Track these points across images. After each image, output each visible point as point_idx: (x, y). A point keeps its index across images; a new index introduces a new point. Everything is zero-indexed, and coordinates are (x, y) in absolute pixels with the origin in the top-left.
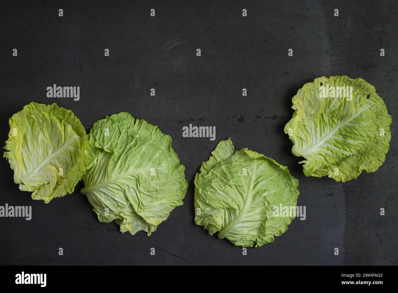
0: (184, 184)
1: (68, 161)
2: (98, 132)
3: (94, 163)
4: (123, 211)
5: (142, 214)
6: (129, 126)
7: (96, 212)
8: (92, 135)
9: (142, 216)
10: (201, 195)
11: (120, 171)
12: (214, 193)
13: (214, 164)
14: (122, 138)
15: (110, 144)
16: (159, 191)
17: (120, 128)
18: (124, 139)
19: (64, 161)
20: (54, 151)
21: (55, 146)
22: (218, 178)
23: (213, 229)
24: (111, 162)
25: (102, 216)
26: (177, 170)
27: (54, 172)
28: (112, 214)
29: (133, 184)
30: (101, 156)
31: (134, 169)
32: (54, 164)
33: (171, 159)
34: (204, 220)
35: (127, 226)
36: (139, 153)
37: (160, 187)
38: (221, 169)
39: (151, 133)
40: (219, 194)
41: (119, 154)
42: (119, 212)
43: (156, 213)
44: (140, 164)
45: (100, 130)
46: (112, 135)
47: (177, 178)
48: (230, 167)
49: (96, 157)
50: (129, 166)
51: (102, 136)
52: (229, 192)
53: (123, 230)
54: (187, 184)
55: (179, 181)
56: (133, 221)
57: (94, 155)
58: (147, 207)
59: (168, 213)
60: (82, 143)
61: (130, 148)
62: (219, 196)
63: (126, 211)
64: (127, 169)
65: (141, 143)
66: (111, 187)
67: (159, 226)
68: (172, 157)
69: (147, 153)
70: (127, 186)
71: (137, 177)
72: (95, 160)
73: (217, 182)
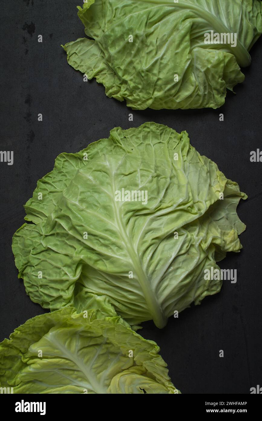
0: (148, 130)
1: (101, 353)
2: (46, 292)
3: (105, 301)
4: (198, 243)
5: (204, 206)
6: (37, 235)
7: (201, 299)
8: (52, 305)
9: (208, 206)
10: (166, 92)
11: (116, 248)
12: (162, 66)
13: (109, 74)
14: (56, 245)
15: (66, 270)
16: (158, 172)
17: (39, 251)
18: (58, 243)
19: (102, 359)
20: (84, 378)
21: (74, 376)
22: (134, 60)
23: (233, 71)
24: (101, 266)
25: (209, 286)
26: (121, 143)
27: (123, 379)
28: (204, 265)
29: (144, 223)
30: (90, 288)
31: (114, 220)
32: (107, 379)
33: (100, 154)
34: (216, 89)
35: (228, 238)
36: (82, 210)
37: (150, 170)
38: (116, 56)
39: (51, 192)
40: (165, 57)
41: (85, 251)
42: (200, 251)
43: (202, 181)
44: (105, 208)
45: (41, 290)
46: (50, 266)
47: (137, 143)
48: (112, 38)
49: (92, 297)
50: (107, 230)
51: (53, 285)
52: (160, 37)
53: (235, 247)
54: (148, 124)
55: (141, 139)
56: (219, 226)
57: (89, 302)
58: (190, 194)
59: (202, 159)
60: (65, 325)
61: (73, 228)
62: (168, 56)
63: (197, 238)
64: (113, 233)
65: (64, 208)
66: (149, 266)
67: (228, 177)
68: (97, 153)
69: (83, 196)
70: (146, 233)
71: (130, 214)
72: (99, 298)
73: (140, 61)
